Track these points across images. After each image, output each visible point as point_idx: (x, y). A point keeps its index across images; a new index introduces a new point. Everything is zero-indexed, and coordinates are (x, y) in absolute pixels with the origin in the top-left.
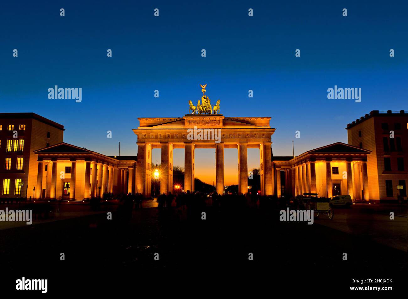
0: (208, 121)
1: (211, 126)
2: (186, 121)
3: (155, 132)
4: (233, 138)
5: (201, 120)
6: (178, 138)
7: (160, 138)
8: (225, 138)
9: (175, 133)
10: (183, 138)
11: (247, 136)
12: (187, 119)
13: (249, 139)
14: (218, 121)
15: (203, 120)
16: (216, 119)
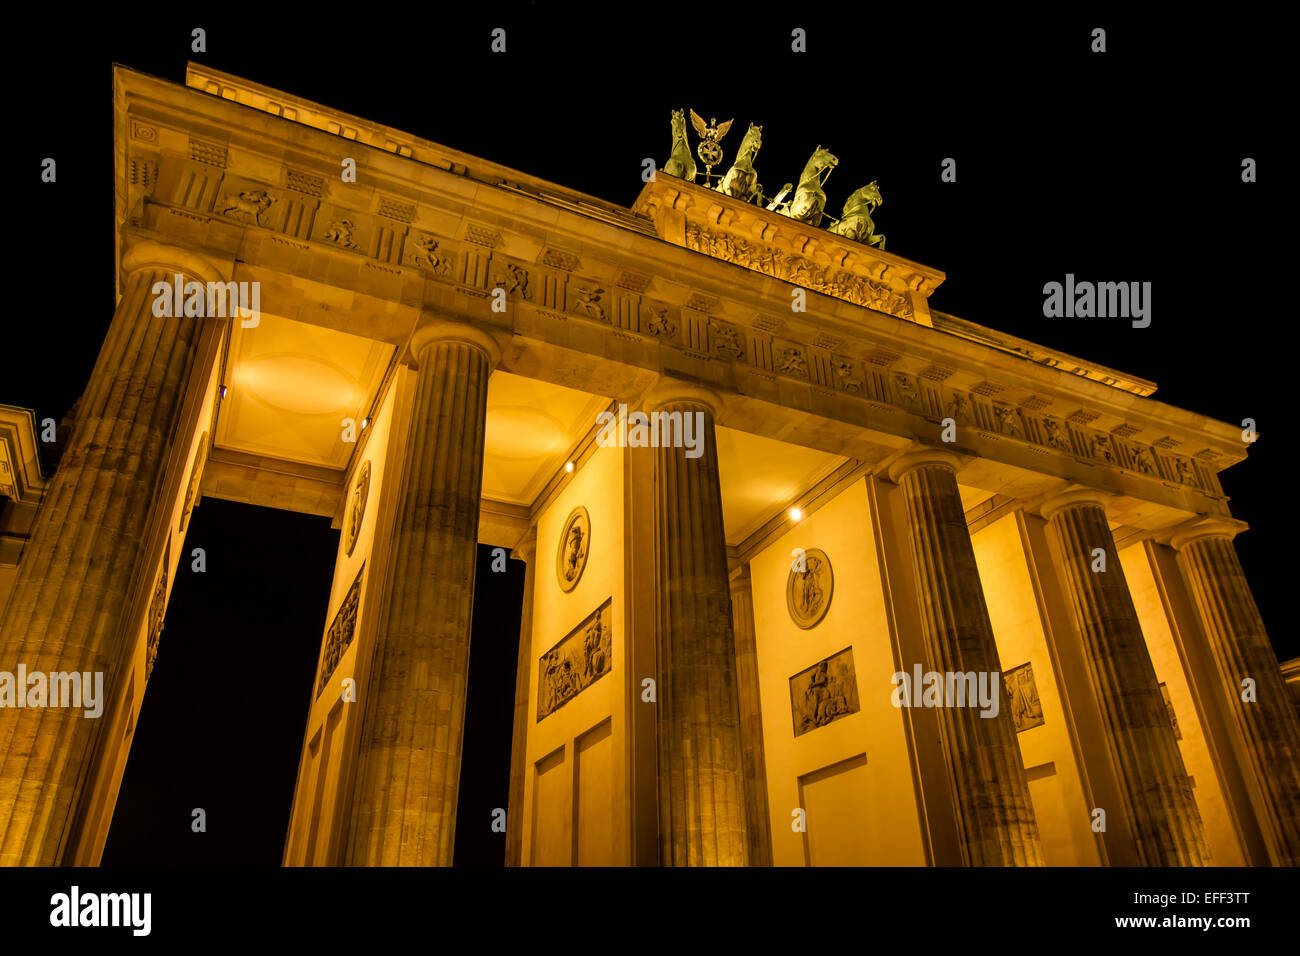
0: (830, 276)
2: (666, 222)
4: (1020, 438)
5: (777, 252)
6: (604, 318)
7: (424, 268)
10: (652, 331)
11: (1100, 450)
12: (681, 204)
13: (1116, 469)
14: (896, 297)
15: (800, 253)
16: (884, 281)
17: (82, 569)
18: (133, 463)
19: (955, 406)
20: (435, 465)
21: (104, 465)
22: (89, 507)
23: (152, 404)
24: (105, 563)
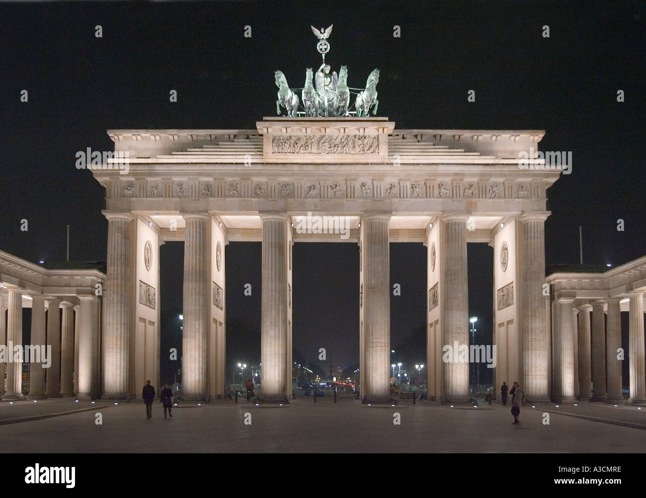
0: (338, 140)
1: (349, 156)
2: (265, 141)
3: (163, 174)
4: (422, 197)
6: (240, 196)
7: (180, 197)
8: (395, 197)
9: (229, 179)
10: (257, 195)
11: (468, 192)
12: (270, 130)
13: (474, 200)
14: (372, 140)
15: (324, 134)
16: (366, 134)
17: (116, 305)
18: (120, 276)
19: (389, 191)
20: (189, 262)
21: (114, 280)
22: (113, 290)
23: (120, 260)
24: (120, 302)
